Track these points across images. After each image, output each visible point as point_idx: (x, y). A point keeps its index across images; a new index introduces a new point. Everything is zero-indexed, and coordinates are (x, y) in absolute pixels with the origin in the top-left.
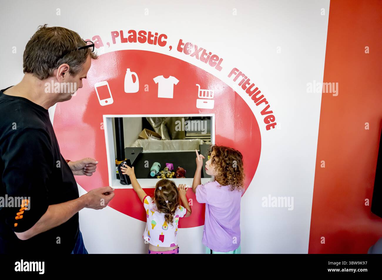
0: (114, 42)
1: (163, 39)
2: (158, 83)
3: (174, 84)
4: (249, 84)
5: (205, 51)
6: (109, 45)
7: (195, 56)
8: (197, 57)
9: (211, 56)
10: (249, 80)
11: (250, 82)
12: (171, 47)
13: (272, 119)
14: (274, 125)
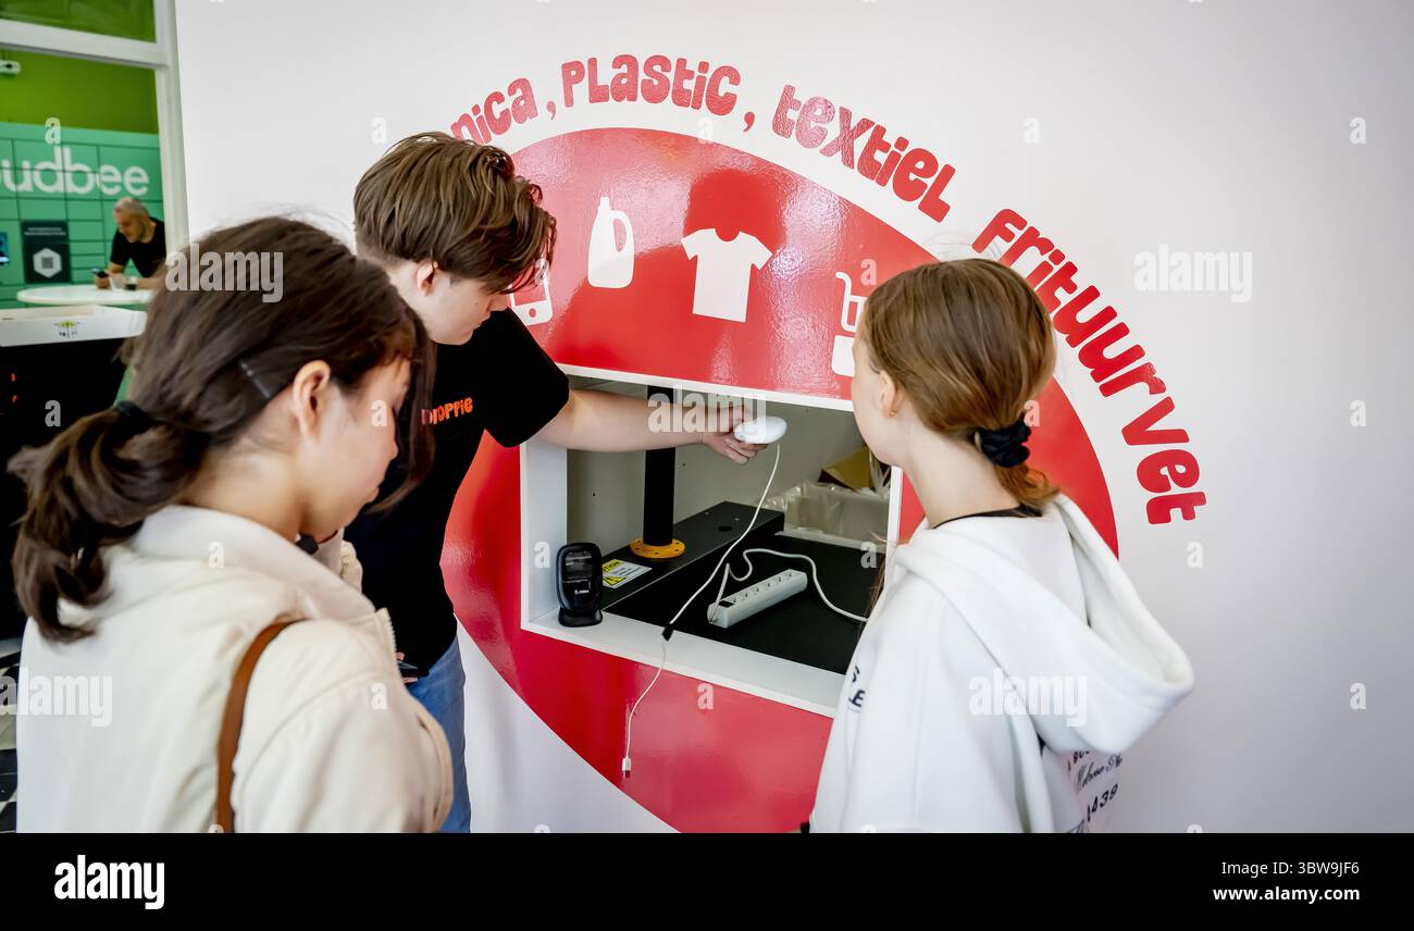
0: (569, 102)
1: (725, 87)
2: (696, 258)
3: (753, 267)
4: (1071, 288)
5: (880, 131)
6: (554, 112)
7: (838, 156)
8: (848, 162)
9: (903, 154)
10: (1071, 269)
11: (1074, 279)
12: (750, 119)
13: (1181, 469)
14: (1189, 504)
